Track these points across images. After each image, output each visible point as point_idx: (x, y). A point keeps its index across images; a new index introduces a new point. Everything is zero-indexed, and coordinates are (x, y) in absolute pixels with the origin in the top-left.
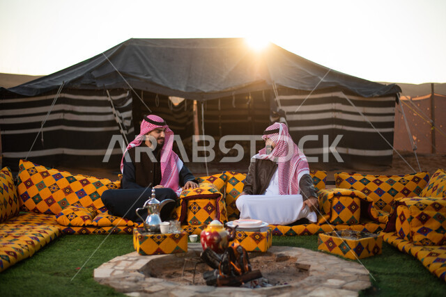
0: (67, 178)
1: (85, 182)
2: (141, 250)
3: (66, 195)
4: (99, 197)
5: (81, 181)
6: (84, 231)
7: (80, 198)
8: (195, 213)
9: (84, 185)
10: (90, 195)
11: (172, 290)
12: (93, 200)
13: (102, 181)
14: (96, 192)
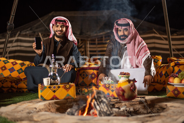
0: (3, 61)
1: (14, 63)
2: (42, 96)
3: (3, 71)
4: (23, 72)
5: (12, 63)
6: (10, 91)
7: (11, 73)
8: (83, 78)
9: (14, 65)
10: (17, 71)
11: (57, 119)
12: (19, 73)
13: (25, 62)
14: (21, 69)
